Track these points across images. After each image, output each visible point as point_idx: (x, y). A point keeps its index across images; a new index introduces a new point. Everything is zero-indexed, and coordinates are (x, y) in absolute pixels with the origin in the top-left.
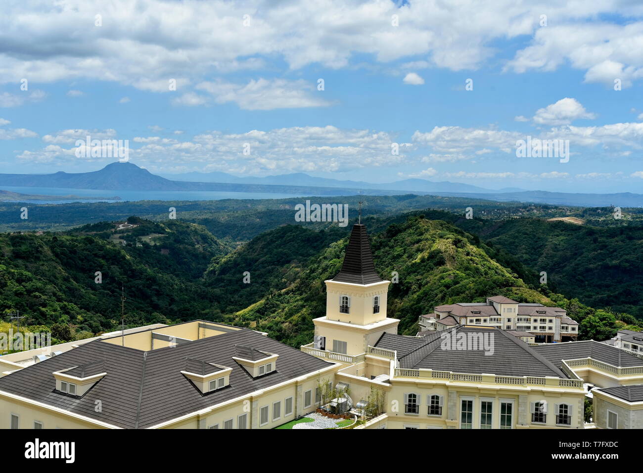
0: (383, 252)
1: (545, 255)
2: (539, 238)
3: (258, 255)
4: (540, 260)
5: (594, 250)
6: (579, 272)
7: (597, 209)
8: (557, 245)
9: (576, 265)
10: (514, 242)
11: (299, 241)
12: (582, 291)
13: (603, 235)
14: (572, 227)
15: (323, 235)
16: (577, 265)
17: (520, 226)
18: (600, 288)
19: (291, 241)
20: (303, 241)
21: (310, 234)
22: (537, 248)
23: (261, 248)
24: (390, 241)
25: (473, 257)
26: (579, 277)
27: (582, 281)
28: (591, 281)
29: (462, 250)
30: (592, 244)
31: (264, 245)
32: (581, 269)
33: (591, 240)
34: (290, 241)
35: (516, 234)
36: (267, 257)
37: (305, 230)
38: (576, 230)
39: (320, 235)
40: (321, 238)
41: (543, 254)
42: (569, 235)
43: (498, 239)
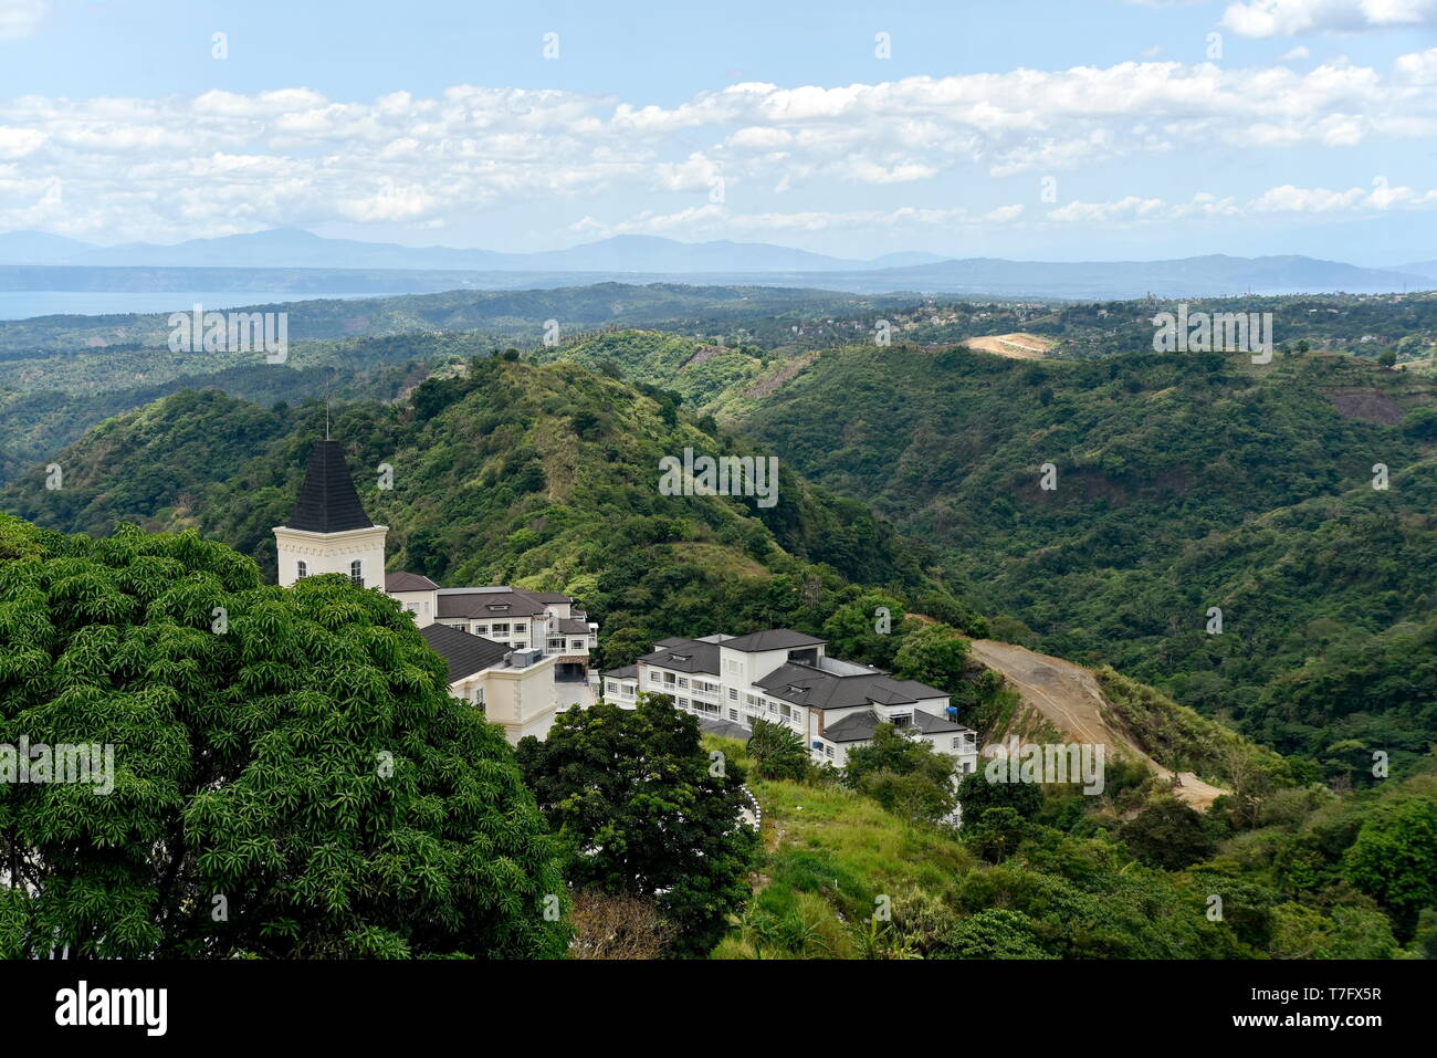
0: (400, 461)
1: (916, 444)
2: (902, 399)
3: (94, 484)
4: (902, 459)
5: (1043, 424)
6: (999, 488)
7: (1098, 307)
8: (947, 414)
9: (992, 469)
10: (835, 413)
11: (213, 438)
12: (1006, 539)
13: (1065, 381)
14: (990, 364)
15: (284, 417)
16: (998, 467)
17: (854, 366)
18: (1053, 529)
19: (189, 440)
20: (224, 437)
21: (246, 417)
22: (898, 426)
23: (101, 463)
24: (420, 430)
25: (626, 466)
26: (999, 499)
27: (1007, 513)
28: (1030, 511)
29: (596, 445)
30: (1039, 408)
31: (111, 453)
32: (1006, 478)
33: (1036, 398)
34: (188, 438)
35: (843, 390)
36: (117, 492)
37: (232, 407)
38: (1000, 370)
39: (276, 417)
40: (279, 427)
41: (911, 442)
42: (981, 385)
43: (792, 407)
